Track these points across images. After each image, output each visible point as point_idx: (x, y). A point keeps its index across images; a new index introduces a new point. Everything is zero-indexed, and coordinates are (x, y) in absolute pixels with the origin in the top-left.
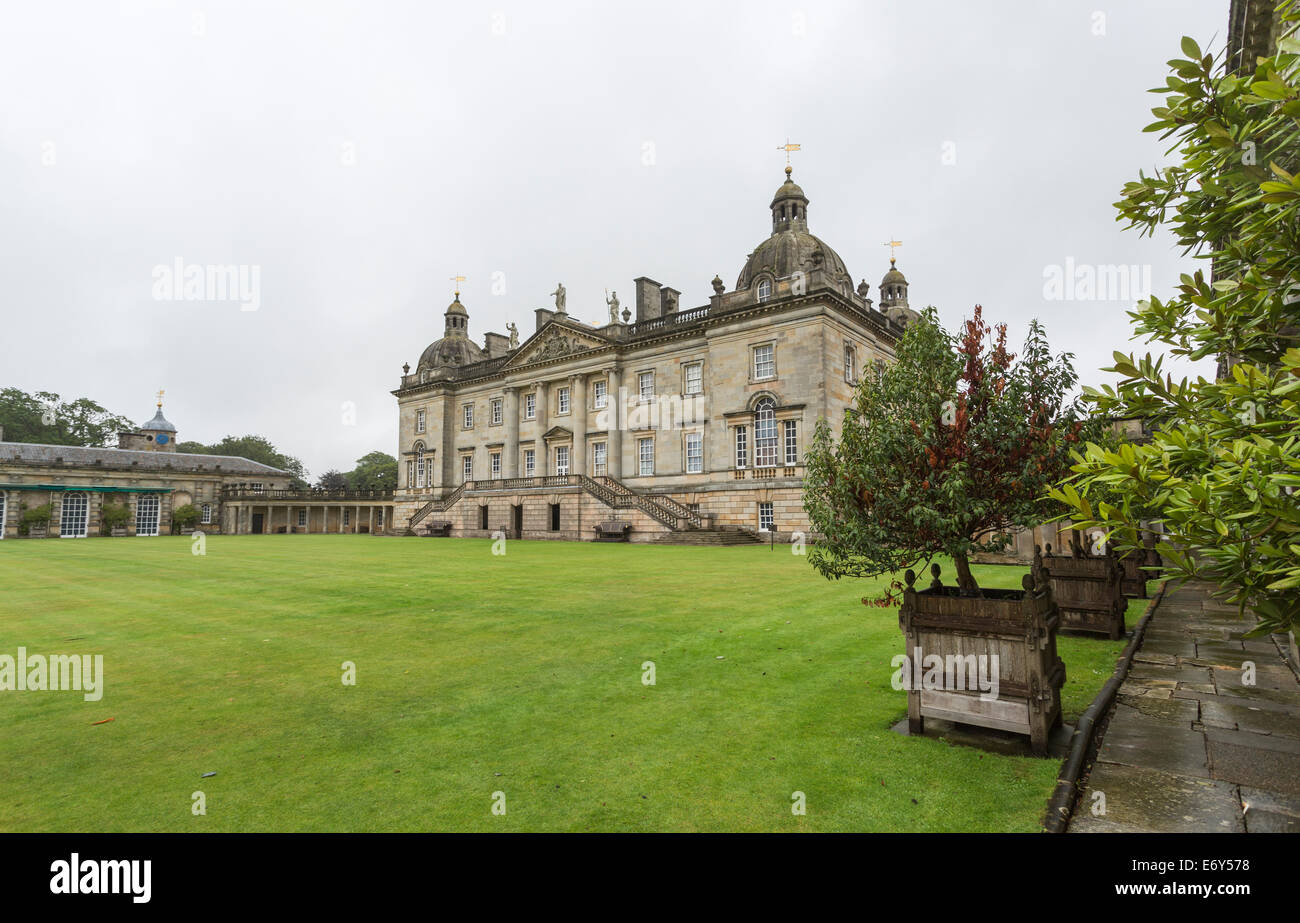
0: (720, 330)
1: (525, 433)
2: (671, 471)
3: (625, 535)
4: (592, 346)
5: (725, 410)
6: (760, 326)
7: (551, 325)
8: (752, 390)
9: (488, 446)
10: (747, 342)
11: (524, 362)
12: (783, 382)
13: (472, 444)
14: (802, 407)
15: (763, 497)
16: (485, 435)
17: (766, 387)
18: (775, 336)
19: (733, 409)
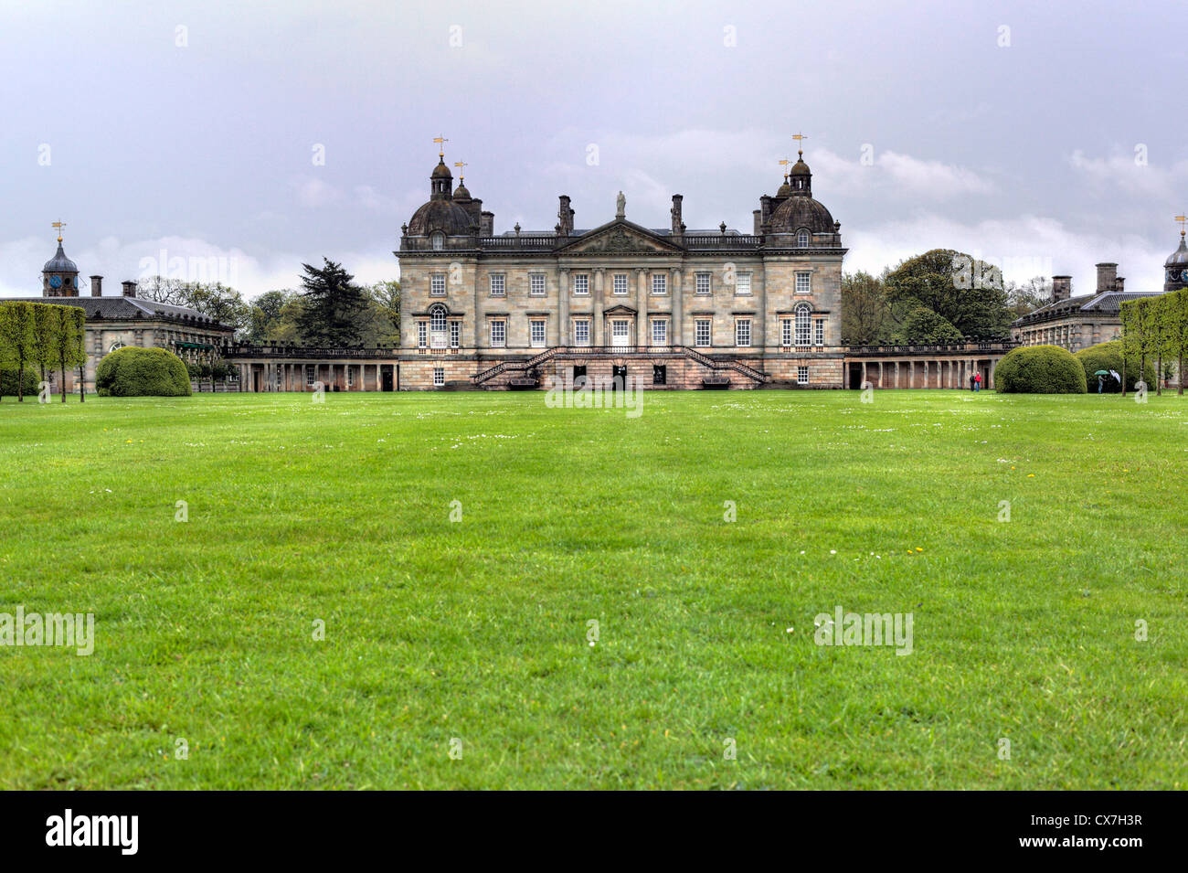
0: (775, 258)
1: (575, 307)
2: (726, 344)
3: (725, 386)
4: (659, 249)
5: (775, 309)
6: (801, 261)
7: (620, 225)
8: (796, 299)
9: (529, 315)
10: (792, 269)
11: (582, 249)
12: (816, 297)
13: (506, 310)
14: (827, 313)
15: (803, 363)
16: (521, 304)
17: (805, 298)
18: (812, 268)
19: (782, 308)
